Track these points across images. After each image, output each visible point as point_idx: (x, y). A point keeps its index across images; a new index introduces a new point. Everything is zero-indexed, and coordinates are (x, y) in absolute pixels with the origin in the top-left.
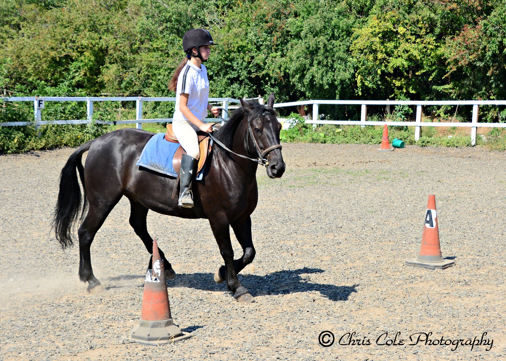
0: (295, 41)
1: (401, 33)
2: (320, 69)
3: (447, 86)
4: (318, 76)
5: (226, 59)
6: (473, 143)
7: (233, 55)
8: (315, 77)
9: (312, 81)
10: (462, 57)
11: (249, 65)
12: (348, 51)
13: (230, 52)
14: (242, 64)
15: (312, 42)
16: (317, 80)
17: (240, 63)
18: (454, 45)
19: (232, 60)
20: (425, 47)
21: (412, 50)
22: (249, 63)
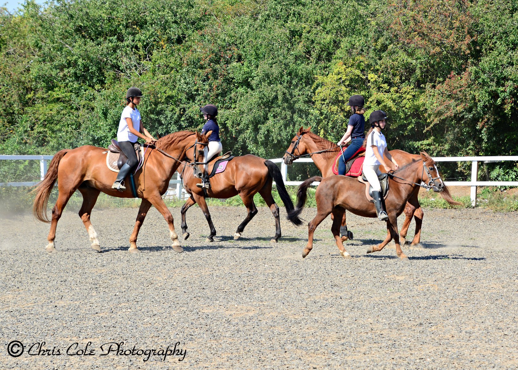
0: (241, 90)
1: (372, 80)
2: (276, 123)
3: (426, 142)
4: (275, 130)
5: (152, 112)
6: (474, 205)
7: (160, 107)
8: (272, 132)
9: (267, 136)
10: (448, 108)
11: (181, 118)
12: (310, 102)
13: (156, 104)
14: (171, 118)
15: (268, 91)
16: (274, 136)
17: (169, 115)
18: (436, 94)
19: (159, 113)
20: (400, 97)
21: (386, 100)
22: (181, 116)
